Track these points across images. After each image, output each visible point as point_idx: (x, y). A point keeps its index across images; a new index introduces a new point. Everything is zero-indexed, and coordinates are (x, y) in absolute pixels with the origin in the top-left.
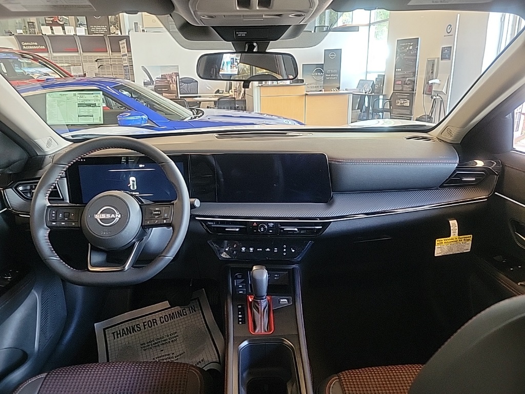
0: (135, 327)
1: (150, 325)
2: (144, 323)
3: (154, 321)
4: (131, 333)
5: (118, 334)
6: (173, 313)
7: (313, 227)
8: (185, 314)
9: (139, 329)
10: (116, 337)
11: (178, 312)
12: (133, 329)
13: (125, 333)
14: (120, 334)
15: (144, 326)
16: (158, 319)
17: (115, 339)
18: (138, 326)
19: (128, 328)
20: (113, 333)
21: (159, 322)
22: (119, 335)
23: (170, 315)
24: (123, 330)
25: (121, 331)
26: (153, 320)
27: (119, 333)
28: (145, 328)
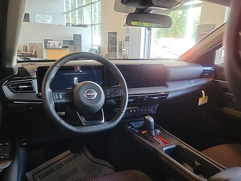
0: (52, 169)
1: (60, 167)
2: (56, 166)
3: (61, 164)
4: (50, 174)
5: (42, 176)
6: (70, 158)
7: (163, 97)
8: (77, 157)
9: (54, 171)
10: (41, 178)
11: (73, 156)
12: (51, 171)
13: (47, 174)
14: (44, 176)
15: (57, 168)
16: (63, 163)
17: (41, 179)
18: (53, 169)
19: (48, 171)
20: (39, 176)
21: (64, 164)
22: (43, 177)
23: (69, 159)
24: (45, 173)
25: (44, 174)
26: (60, 164)
27: (43, 175)
28: (57, 169)
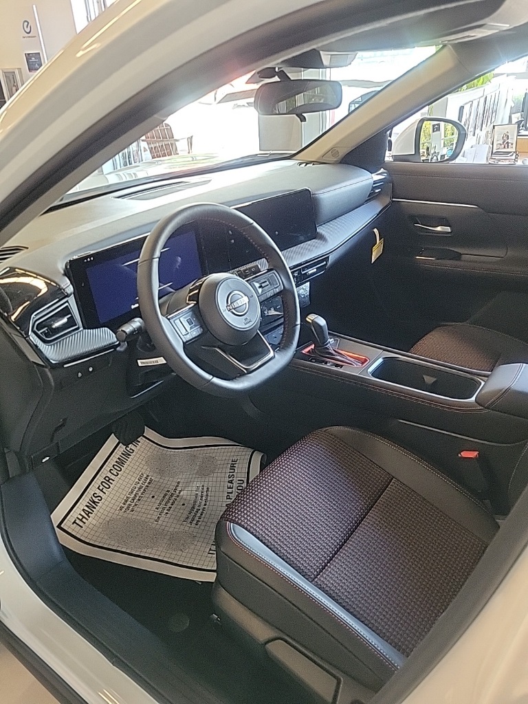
0: (94, 498)
1: (108, 487)
2: (98, 488)
3: (107, 479)
4: (95, 508)
5: (81, 520)
6: (119, 458)
8: (131, 451)
9: (100, 498)
10: (81, 524)
11: (122, 454)
12: (94, 502)
13: (89, 512)
14: (83, 517)
15: (101, 490)
16: (109, 475)
17: (82, 527)
18: (95, 495)
19: (88, 504)
20: (74, 522)
21: (113, 477)
22: (84, 520)
23: (116, 462)
24: (83, 510)
25: (83, 514)
26: (105, 478)
27: (80, 517)
28: (105, 493)
